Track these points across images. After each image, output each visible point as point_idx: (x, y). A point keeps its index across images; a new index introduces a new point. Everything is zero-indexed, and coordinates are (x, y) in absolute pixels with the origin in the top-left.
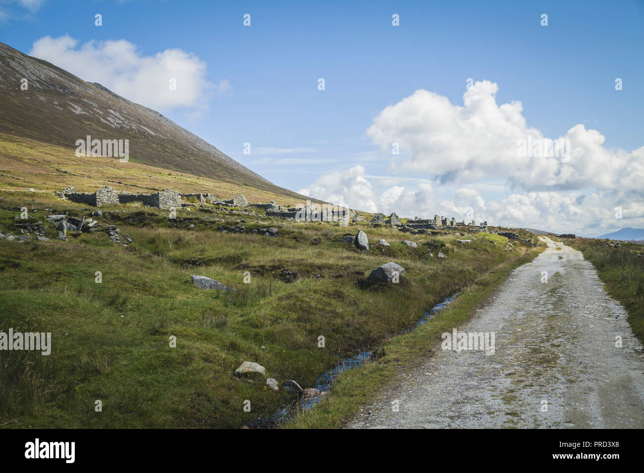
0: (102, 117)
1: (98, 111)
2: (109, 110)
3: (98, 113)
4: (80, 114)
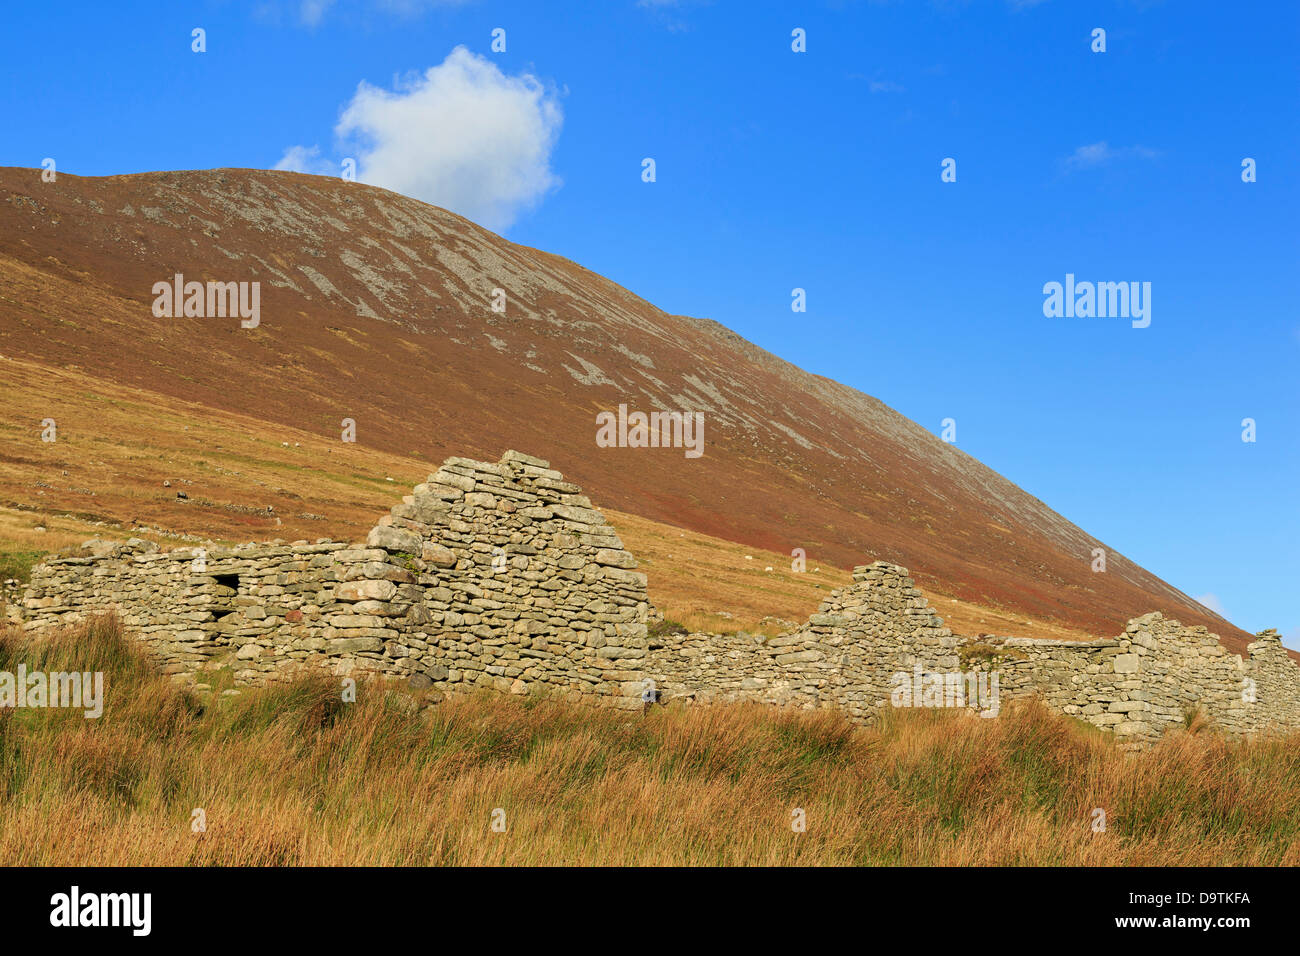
0: (655, 394)
1: (650, 378)
2: (686, 378)
3: (650, 382)
4: (595, 386)
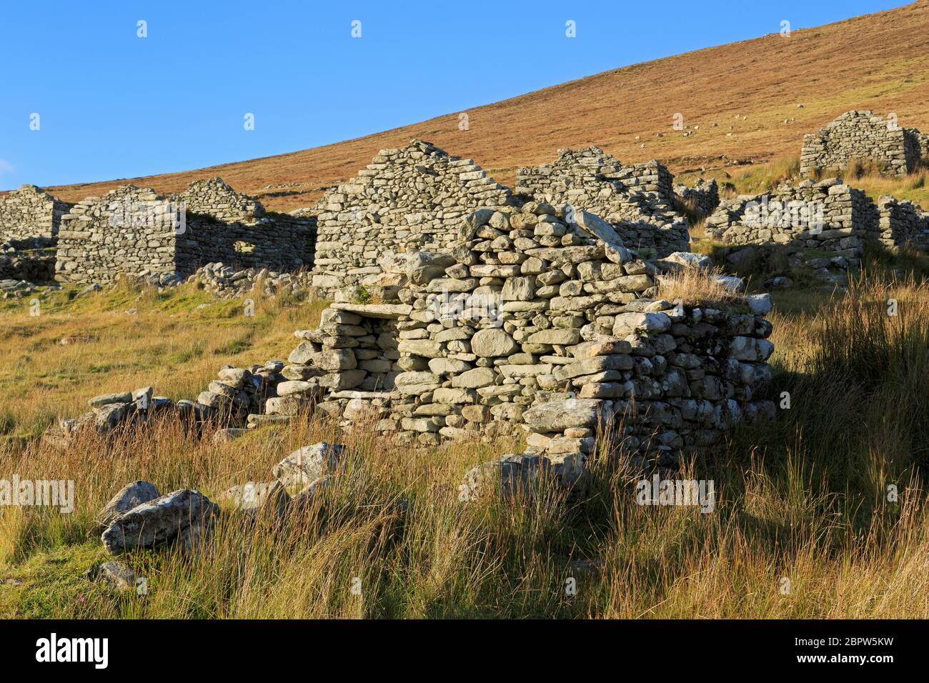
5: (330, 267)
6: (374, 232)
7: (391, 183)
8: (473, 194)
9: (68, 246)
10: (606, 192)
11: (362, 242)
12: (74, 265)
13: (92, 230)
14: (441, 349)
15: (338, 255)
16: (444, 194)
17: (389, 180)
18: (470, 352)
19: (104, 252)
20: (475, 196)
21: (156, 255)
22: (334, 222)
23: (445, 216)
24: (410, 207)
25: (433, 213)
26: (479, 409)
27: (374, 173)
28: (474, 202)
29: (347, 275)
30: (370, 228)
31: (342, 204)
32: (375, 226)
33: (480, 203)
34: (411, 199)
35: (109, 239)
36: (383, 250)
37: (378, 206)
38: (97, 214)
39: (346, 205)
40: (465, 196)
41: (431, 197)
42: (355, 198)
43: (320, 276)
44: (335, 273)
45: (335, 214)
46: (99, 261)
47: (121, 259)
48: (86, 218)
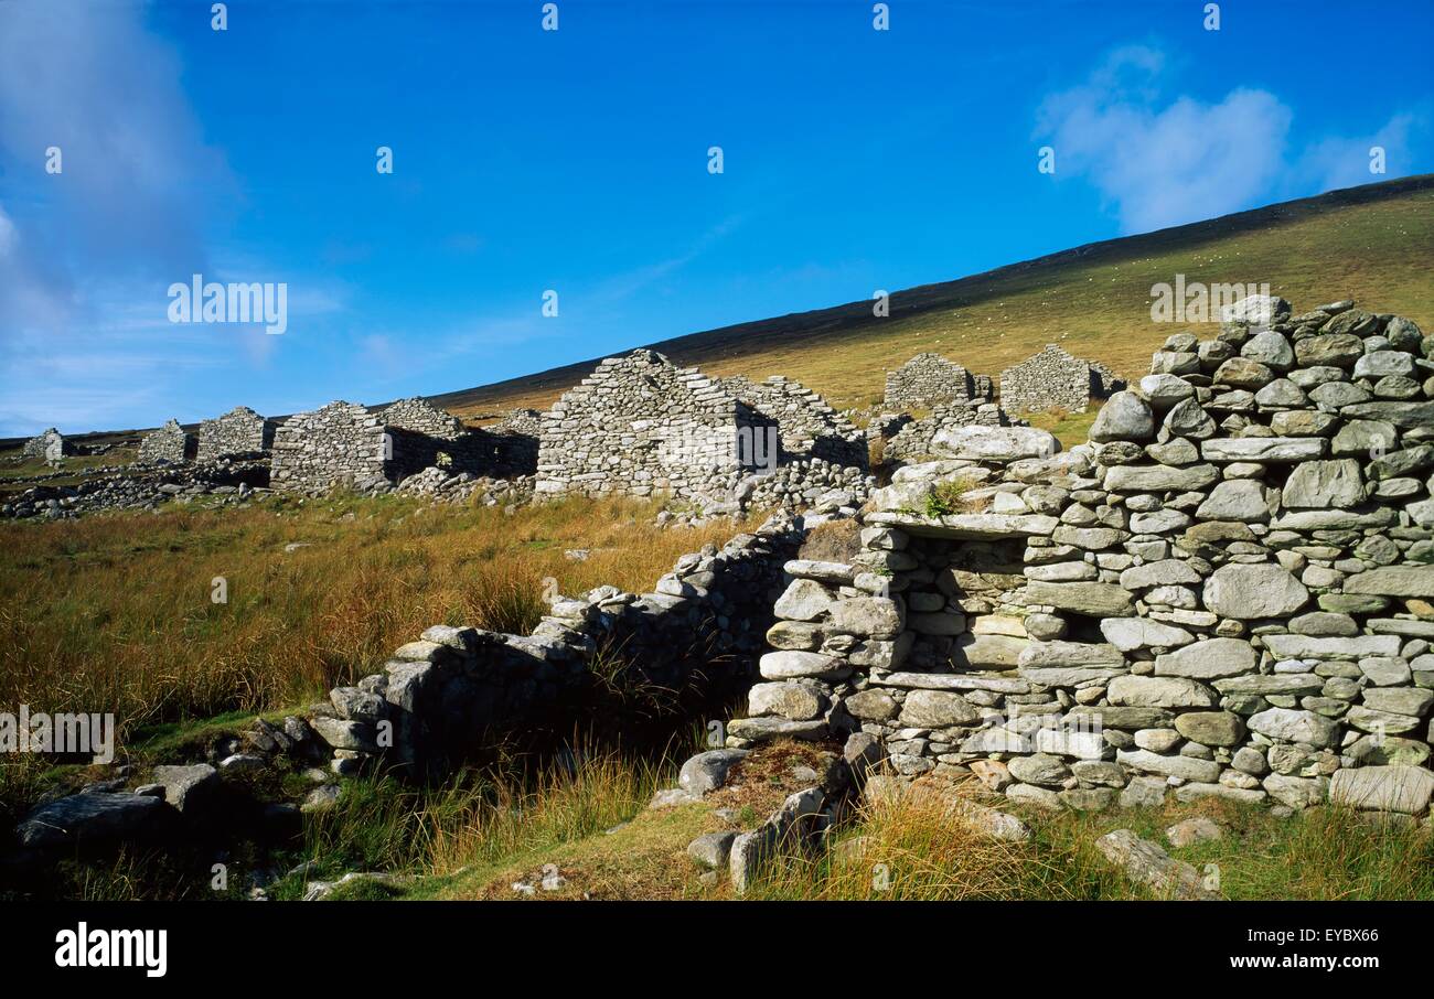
5: (553, 473)
6: (599, 439)
7: (615, 391)
8: (701, 401)
9: (282, 456)
10: (793, 407)
11: (587, 449)
12: (287, 473)
13: (305, 441)
14: (1132, 601)
15: (562, 461)
16: (671, 402)
17: (613, 388)
18: (1200, 606)
19: (316, 461)
20: (703, 404)
21: (366, 464)
22: (558, 430)
23: (672, 423)
24: (635, 415)
25: (660, 420)
26: (1225, 721)
27: (598, 381)
28: (702, 409)
29: (571, 481)
30: (595, 435)
31: (566, 412)
32: (600, 433)
33: (709, 410)
34: (637, 407)
35: (321, 450)
36: (608, 456)
37: (602, 414)
38: (310, 427)
39: (569, 412)
40: (693, 403)
41: (656, 405)
42: (579, 406)
43: (544, 482)
44: (559, 479)
45: (558, 422)
46: (312, 470)
47: (333, 467)
48: (299, 431)
